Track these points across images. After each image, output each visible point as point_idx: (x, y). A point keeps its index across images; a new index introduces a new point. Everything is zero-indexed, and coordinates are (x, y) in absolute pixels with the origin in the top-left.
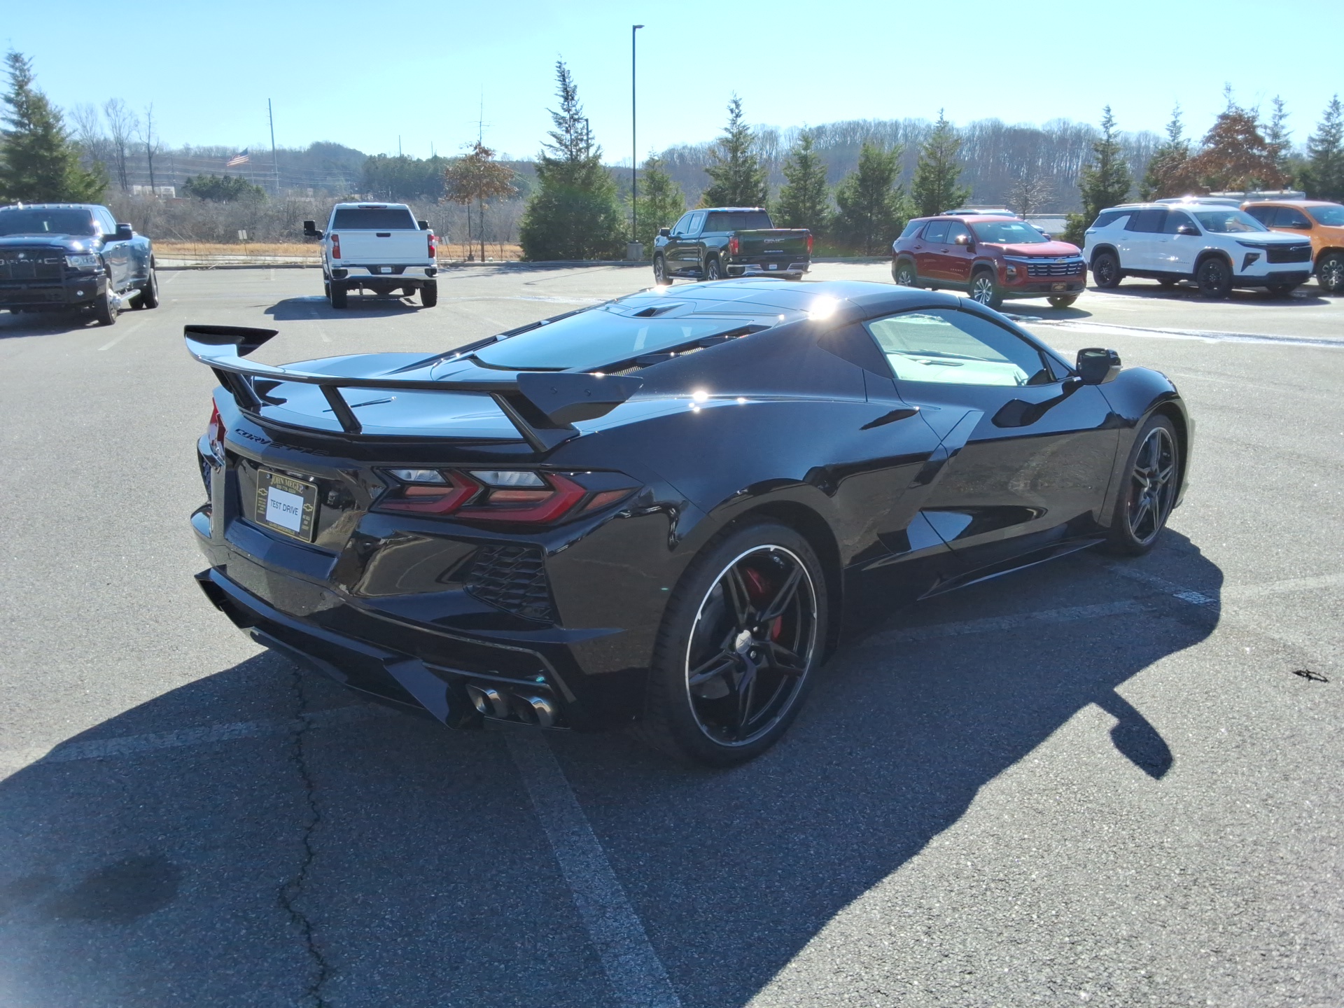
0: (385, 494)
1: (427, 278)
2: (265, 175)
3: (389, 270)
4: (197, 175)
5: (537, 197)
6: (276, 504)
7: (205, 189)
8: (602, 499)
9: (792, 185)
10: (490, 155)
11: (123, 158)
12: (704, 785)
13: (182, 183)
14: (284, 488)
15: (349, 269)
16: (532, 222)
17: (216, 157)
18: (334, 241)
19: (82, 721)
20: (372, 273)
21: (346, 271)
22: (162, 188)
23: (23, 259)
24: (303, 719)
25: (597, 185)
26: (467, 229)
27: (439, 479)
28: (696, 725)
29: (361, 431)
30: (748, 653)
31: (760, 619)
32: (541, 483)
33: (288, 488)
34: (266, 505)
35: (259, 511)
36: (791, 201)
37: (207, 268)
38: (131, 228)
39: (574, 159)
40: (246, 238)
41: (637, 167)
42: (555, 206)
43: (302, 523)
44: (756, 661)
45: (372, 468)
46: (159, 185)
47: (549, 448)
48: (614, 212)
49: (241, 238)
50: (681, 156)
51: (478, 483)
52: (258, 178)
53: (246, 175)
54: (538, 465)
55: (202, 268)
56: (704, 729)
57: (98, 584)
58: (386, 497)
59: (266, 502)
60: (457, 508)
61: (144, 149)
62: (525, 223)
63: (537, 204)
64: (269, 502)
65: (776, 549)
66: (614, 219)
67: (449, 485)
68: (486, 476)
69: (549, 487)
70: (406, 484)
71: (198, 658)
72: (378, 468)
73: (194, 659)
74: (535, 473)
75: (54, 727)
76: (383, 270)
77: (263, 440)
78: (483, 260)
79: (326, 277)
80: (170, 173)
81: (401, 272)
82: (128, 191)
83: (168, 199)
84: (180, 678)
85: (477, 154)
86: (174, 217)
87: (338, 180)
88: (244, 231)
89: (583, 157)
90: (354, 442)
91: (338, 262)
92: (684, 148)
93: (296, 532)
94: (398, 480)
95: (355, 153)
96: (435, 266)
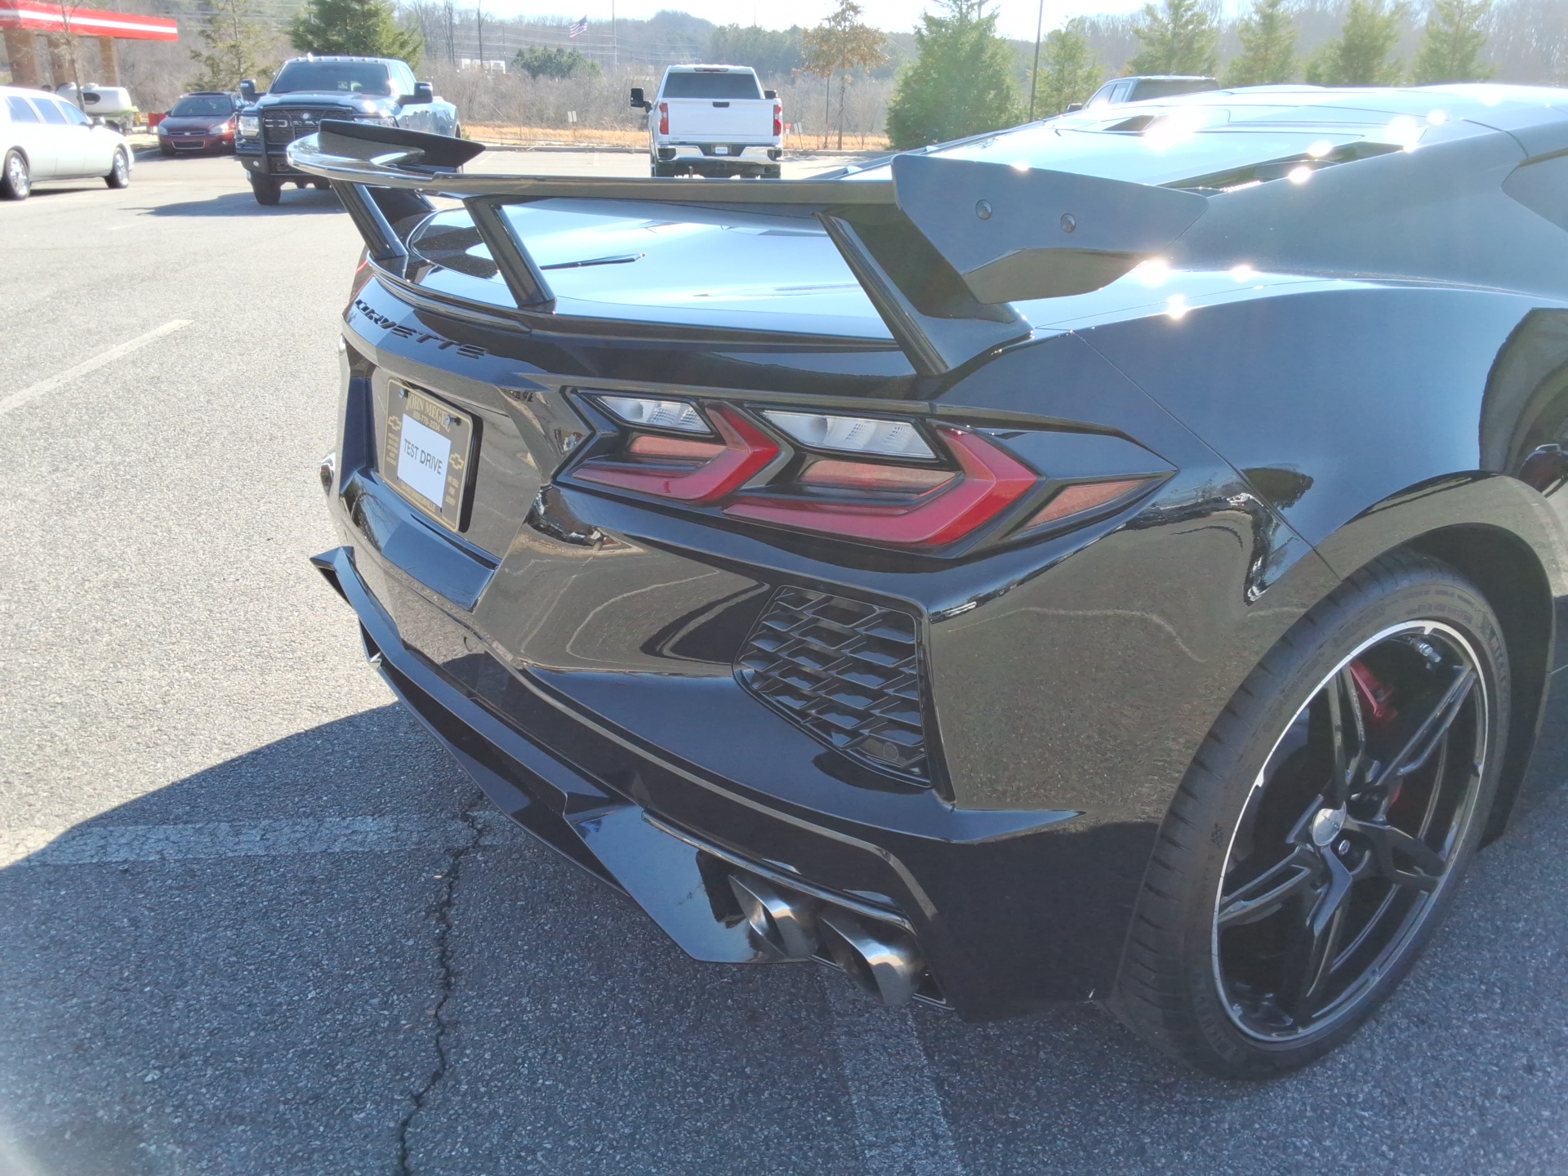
0: (586, 449)
1: (769, 162)
2: (603, 49)
3: (725, 150)
4: (528, 47)
5: (913, 68)
6: (413, 448)
7: (536, 64)
8: (1074, 501)
9: (1247, 54)
10: (859, 12)
11: (452, 26)
12: (1216, 1116)
13: (513, 56)
14: (426, 420)
15: (678, 149)
16: (904, 101)
17: (551, 27)
18: (662, 111)
19: (131, 783)
20: (705, 154)
21: (674, 150)
22: (492, 62)
23: (308, 120)
24: (472, 822)
25: (989, 52)
26: (825, 114)
27: (699, 425)
28: (1220, 1002)
29: (553, 308)
30: (1334, 846)
31: (1376, 778)
32: (925, 451)
33: (430, 418)
34: (398, 449)
35: (388, 459)
36: (1244, 76)
37: (525, 149)
38: (431, 88)
39: (963, 17)
40: (575, 120)
41: (1041, 40)
42: (934, 79)
43: (446, 493)
44: (1349, 861)
45: (563, 390)
46: (488, 59)
47: (952, 366)
48: (1008, 87)
49: (570, 120)
50: (1094, 26)
51: (782, 442)
52: (594, 52)
53: (582, 48)
54: (922, 406)
55: (520, 150)
56: (1235, 1013)
57: (256, 537)
58: (589, 455)
59: (399, 443)
60: (728, 493)
61: (474, 17)
62: (895, 101)
63: (912, 77)
64: (403, 443)
65: (1435, 630)
66: (1007, 98)
67: (716, 438)
68: (798, 424)
69: (946, 460)
70: (626, 431)
71: (348, 680)
72: (574, 391)
73: (342, 681)
74: (915, 426)
75: (86, 788)
76: (718, 150)
77: (386, 320)
78: (840, 147)
79: (653, 161)
80: (501, 44)
81: (739, 155)
82: (456, 65)
83: (497, 74)
84: (307, 714)
85: (844, 11)
86: (503, 96)
87: (683, 56)
88: (574, 113)
89: (974, 17)
90: (535, 331)
91: (665, 138)
92: (1098, 16)
93: (437, 506)
94: (612, 417)
95: (703, 24)
96: (780, 146)
